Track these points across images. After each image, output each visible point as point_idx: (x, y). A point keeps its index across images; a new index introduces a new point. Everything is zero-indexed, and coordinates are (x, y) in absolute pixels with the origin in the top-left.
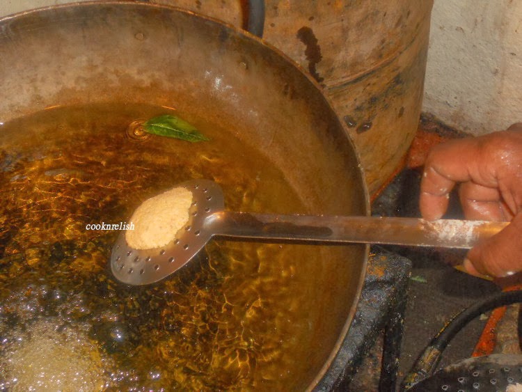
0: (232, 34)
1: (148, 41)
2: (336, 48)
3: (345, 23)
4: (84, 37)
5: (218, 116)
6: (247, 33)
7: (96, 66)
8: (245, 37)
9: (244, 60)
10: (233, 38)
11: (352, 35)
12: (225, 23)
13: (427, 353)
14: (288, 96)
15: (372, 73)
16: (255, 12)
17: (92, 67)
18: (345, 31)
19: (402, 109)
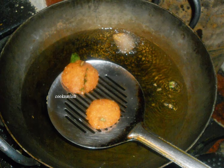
0: (183, 25)
1: (153, 17)
2: (207, 39)
3: (214, 32)
4: (132, 10)
5: (167, 50)
6: (189, 27)
7: (132, 20)
8: (188, 28)
9: (184, 35)
10: (183, 26)
11: (214, 37)
12: (182, 20)
13: (200, 145)
14: (195, 52)
15: (215, 51)
16: (195, 20)
17: (131, 20)
18: (212, 35)
19: (217, 65)
